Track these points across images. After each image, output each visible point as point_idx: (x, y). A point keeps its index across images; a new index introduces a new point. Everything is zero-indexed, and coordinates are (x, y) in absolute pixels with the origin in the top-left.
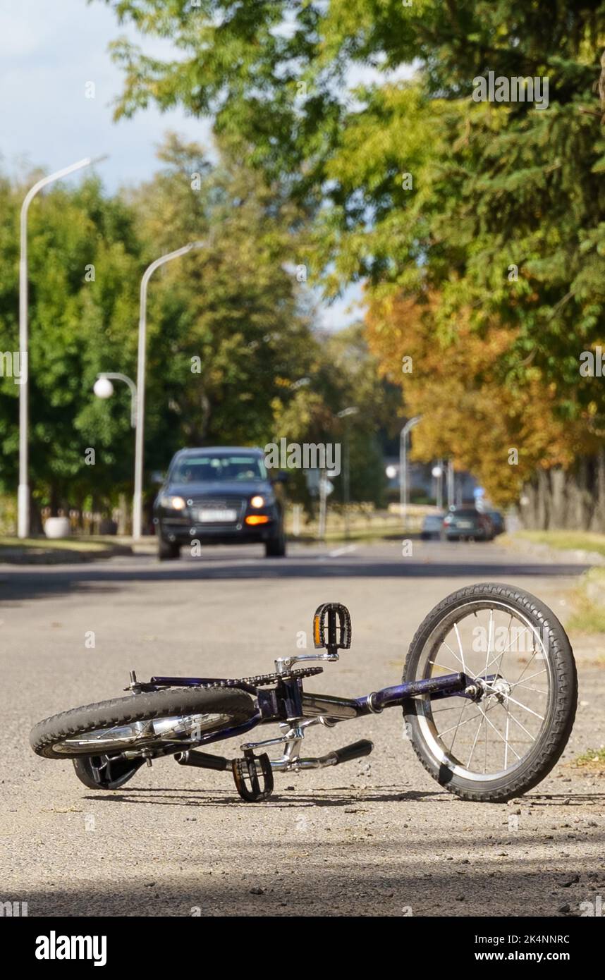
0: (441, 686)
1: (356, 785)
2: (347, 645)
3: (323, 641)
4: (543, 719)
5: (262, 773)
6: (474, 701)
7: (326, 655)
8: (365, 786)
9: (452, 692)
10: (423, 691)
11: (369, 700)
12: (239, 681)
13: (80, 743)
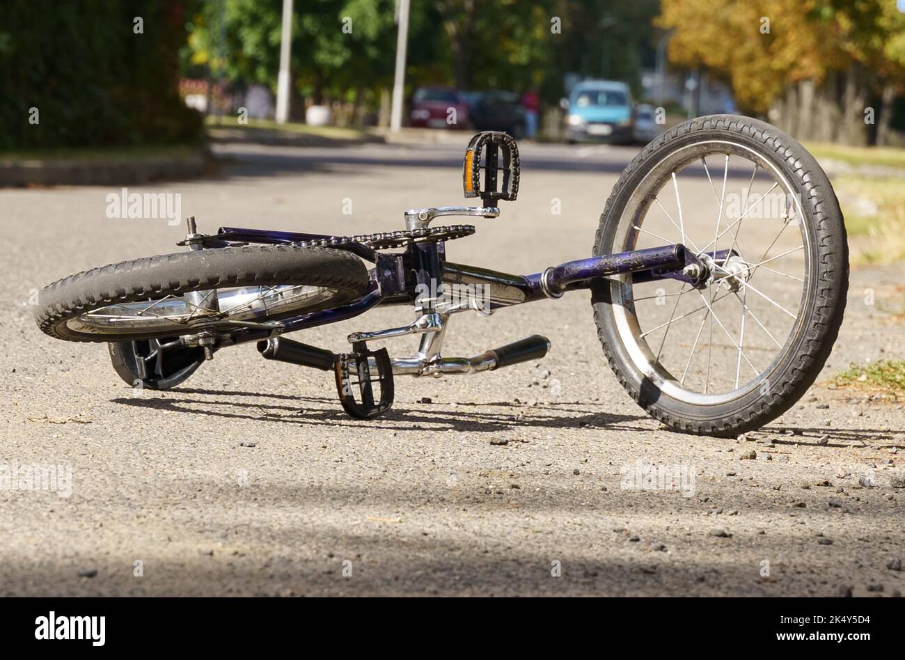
0: (649, 263)
1: (522, 400)
2: (513, 195)
3: (477, 188)
4: (796, 318)
5: (378, 377)
6: (695, 287)
7: (480, 209)
8: (535, 402)
9: (664, 272)
10: (622, 269)
11: (544, 279)
12: (348, 240)
13: (111, 320)
